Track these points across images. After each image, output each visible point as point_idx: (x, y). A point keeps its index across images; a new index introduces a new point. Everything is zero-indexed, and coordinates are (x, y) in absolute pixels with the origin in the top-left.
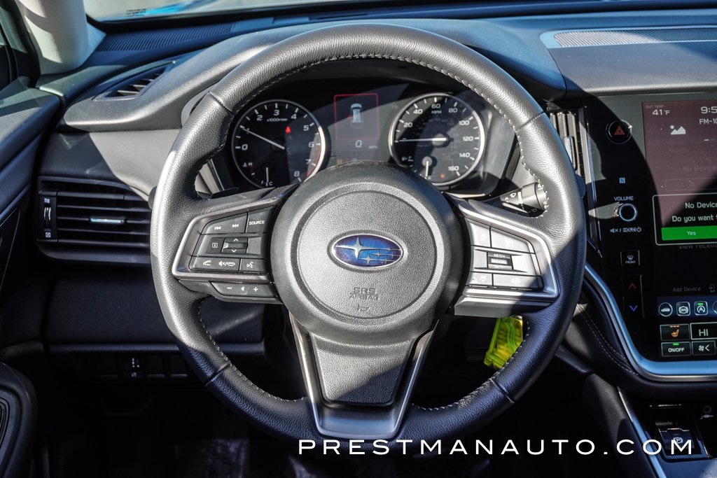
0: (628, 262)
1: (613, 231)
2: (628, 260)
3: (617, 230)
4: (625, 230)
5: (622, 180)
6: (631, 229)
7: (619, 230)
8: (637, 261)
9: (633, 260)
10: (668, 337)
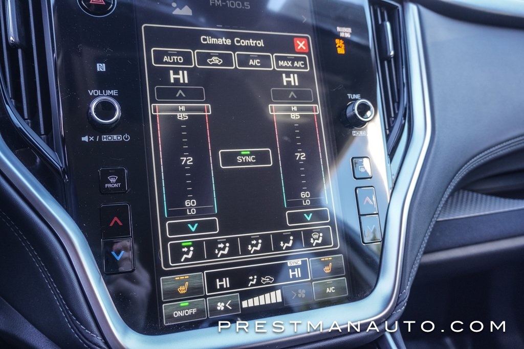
0: (110, 185)
1: (85, 139)
2: (110, 182)
3: (92, 139)
4: (105, 138)
5: (101, 67)
6: (115, 137)
7: (95, 139)
8: (123, 186)
9: (116, 183)
10: (174, 295)
